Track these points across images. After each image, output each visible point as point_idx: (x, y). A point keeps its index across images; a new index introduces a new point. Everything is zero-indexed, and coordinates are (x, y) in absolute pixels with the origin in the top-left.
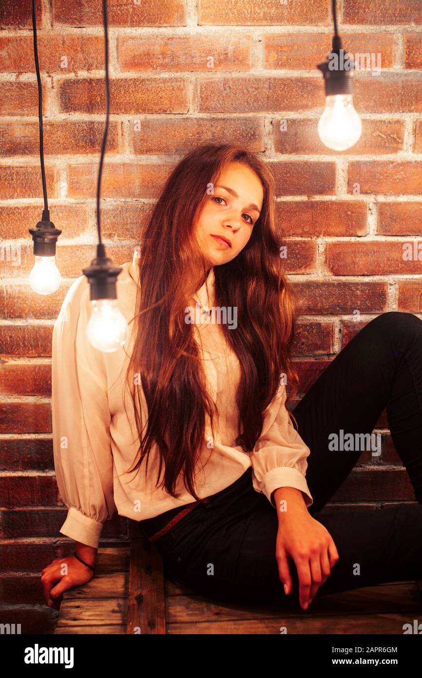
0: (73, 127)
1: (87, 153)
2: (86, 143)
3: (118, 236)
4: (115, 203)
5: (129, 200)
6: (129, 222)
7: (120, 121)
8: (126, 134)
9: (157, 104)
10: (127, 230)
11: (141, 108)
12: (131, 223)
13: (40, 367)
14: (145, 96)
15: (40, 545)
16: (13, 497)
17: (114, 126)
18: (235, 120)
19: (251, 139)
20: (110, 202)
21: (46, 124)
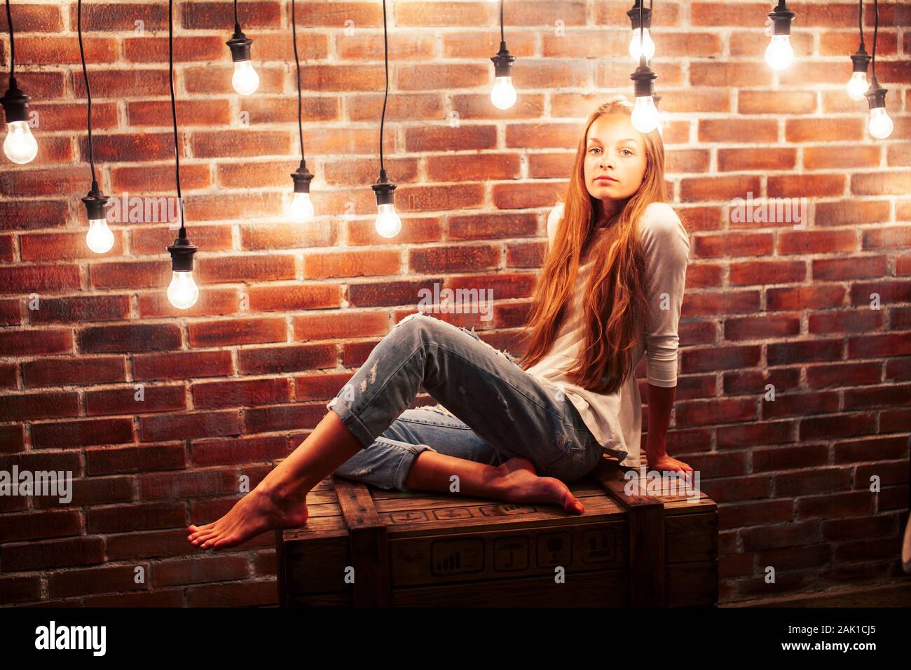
0: (306, 101)
1: (314, 121)
2: (314, 113)
3: (339, 183)
4: (335, 158)
5: (346, 156)
6: (347, 171)
7: (339, 96)
8: (344, 107)
9: (366, 84)
10: (346, 178)
11: (355, 87)
12: (349, 173)
13: (278, 288)
14: (358, 79)
15: (277, 437)
16: (255, 397)
17: (335, 100)
18: (423, 95)
19: (435, 109)
20: (332, 158)
21: (283, 100)
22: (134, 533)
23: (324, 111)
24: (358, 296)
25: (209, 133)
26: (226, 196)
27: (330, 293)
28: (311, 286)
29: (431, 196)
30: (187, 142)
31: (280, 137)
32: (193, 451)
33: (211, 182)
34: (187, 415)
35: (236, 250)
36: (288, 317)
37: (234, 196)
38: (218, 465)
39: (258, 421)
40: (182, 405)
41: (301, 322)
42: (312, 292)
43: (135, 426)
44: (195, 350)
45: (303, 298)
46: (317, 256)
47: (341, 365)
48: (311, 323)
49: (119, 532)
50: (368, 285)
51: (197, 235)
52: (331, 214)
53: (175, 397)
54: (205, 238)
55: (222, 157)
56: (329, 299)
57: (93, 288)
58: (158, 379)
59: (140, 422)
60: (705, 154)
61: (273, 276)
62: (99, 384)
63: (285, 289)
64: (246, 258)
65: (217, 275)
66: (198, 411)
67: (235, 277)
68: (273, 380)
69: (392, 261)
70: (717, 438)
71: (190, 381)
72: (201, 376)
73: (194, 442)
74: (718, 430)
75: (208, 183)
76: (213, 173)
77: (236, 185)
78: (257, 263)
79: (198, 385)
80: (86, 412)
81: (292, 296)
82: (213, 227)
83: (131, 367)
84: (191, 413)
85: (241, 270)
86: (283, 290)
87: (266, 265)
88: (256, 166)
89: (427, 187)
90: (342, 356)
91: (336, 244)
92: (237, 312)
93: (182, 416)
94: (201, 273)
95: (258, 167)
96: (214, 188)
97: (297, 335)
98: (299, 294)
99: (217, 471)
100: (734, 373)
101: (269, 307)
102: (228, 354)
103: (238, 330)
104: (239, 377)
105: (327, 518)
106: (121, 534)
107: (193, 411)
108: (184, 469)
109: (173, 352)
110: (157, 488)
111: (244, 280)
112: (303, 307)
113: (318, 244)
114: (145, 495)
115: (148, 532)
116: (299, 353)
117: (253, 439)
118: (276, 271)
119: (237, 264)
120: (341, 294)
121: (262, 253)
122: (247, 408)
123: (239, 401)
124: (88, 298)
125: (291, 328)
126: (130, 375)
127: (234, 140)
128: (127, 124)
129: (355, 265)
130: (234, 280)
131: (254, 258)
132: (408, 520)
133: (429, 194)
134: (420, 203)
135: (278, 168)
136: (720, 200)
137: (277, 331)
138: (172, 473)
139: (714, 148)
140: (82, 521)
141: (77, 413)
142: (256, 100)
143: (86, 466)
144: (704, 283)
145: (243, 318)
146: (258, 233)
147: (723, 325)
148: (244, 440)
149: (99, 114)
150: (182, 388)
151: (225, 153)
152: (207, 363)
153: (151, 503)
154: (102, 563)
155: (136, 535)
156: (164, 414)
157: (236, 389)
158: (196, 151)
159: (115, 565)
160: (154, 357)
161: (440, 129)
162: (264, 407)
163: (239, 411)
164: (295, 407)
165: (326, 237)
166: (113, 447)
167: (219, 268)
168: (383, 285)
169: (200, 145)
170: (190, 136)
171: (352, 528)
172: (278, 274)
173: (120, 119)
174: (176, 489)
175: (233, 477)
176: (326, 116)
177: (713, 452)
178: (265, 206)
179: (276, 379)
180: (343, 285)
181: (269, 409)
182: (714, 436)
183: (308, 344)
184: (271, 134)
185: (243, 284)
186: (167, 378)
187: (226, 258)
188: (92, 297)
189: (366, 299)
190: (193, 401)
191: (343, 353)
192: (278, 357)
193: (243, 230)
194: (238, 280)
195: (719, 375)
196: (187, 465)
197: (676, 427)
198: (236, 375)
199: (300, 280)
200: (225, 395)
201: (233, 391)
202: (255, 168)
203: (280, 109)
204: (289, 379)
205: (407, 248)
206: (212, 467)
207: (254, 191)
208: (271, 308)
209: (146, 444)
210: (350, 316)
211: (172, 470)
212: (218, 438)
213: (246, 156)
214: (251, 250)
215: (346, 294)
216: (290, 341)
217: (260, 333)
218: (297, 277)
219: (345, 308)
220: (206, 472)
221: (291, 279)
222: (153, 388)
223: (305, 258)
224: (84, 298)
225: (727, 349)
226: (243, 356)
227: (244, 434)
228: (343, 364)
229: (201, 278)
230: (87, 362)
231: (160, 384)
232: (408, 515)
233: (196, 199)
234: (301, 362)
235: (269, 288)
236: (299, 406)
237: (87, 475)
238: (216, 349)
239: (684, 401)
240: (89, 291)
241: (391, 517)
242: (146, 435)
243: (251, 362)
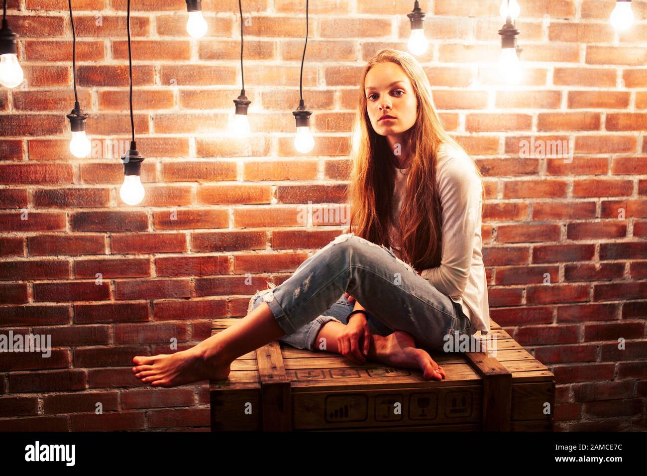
0: (248, 44)
1: (255, 60)
2: (255, 53)
3: (273, 108)
5: (279, 87)
6: (279, 99)
7: (275, 41)
8: (278, 49)
9: (296, 32)
10: (278, 104)
11: (288, 34)
12: (280, 101)
13: (223, 187)
14: (290, 27)
15: (219, 301)
16: (203, 269)
17: (271, 44)
18: (340, 42)
19: (349, 53)
20: (268, 88)
21: (232, 42)
22: (108, 368)
23: (261, 52)
24: (284, 195)
25: (174, 66)
26: (186, 115)
27: (263, 192)
28: (249, 186)
29: (344, 120)
30: (157, 73)
31: (228, 71)
32: (155, 309)
33: (174, 104)
34: (151, 281)
35: (191, 157)
36: (230, 209)
37: (192, 115)
38: (173, 320)
39: (204, 288)
40: (147, 273)
41: (240, 213)
42: (249, 191)
43: (112, 288)
44: (158, 232)
45: (242, 195)
46: (254, 163)
47: (269, 248)
48: (248, 214)
49: (97, 367)
50: (292, 187)
51: (162, 145)
52: (265, 131)
53: (142, 268)
54: (168, 147)
55: (183, 85)
56: (262, 197)
57: (82, 182)
58: (130, 253)
59: (115, 285)
60: (558, 95)
61: (220, 177)
62: (85, 255)
63: (229, 188)
64: (200, 163)
65: (177, 176)
66: (160, 279)
67: (191, 178)
68: (217, 257)
69: (312, 169)
70: (558, 315)
71: (154, 256)
72: (162, 252)
73: (155, 301)
74: (559, 308)
75: (172, 105)
76: (176, 97)
77: (193, 107)
78: (208, 168)
79: (160, 259)
80: (75, 276)
81: (234, 194)
82: (175, 139)
83: (110, 243)
84: (154, 280)
85: (195, 172)
86: (227, 189)
87: (214, 169)
88: (209, 93)
89: (340, 113)
90: (271, 241)
91: (269, 155)
92: (191, 204)
93: (147, 282)
94: (165, 173)
95: (211, 94)
96: (176, 109)
97: (237, 223)
98: (239, 192)
99: (173, 324)
100: (573, 265)
101: (216, 201)
102: (184, 236)
103: (191, 218)
104: (192, 254)
105: (246, 372)
106: (99, 368)
107: (155, 278)
108: (148, 322)
109: (141, 233)
110: (127, 335)
111: (198, 180)
112: (242, 202)
113: (255, 154)
114: (118, 339)
115: (119, 368)
116: (238, 237)
117: (201, 301)
118: (222, 174)
119: (192, 168)
120: (272, 193)
121: (211, 160)
122: (197, 277)
123: (191, 272)
124: (79, 190)
125: (232, 218)
126: (109, 249)
127: (193, 72)
128: (111, 57)
129: (283, 171)
130: (190, 180)
131: (206, 163)
132: (309, 377)
133: (342, 119)
134: (334, 125)
135: (226, 95)
136: (568, 131)
137: (220, 220)
138: (139, 324)
139: (565, 90)
140: (70, 358)
141: (68, 276)
142: (210, 42)
143: (74, 317)
144: (553, 195)
145: (196, 209)
146: (209, 144)
147: (566, 227)
148: (194, 302)
149: (91, 49)
150: (148, 261)
151: (186, 83)
152: (167, 242)
153: (122, 346)
154: (84, 389)
155: (110, 370)
156: (134, 280)
157: (189, 262)
158: (164, 79)
159: (94, 391)
160: (127, 236)
161: (352, 68)
162: (210, 277)
163: (190, 280)
164: (233, 278)
165: (262, 150)
166: (94, 303)
167: (179, 170)
168: (304, 187)
169: (166, 76)
170: (159, 69)
171: (263, 383)
172: (224, 176)
173: (107, 54)
174: (141, 336)
175: (184, 329)
176: (264, 56)
177: (554, 325)
178: (215, 124)
179: (220, 256)
180: (273, 186)
181: (214, 279)
182: (555, 312)
183: (245, 230)
184: (222, 68)
185: (196, 183)
186: (136, 253)
187: (184, 162)
188: (82, 189)
189: (291, 197)
190: (156, 271)
191: (271, 238)
192: (221, 240)
193: (198, 142)
194: (193, 180)
195: (562, 266)
196: (150, 319)
197: (526, 305)
198: (189, 252)
199: (240, 182)
200: (181, 267)
201: (186, 265)
202: (208, 95)
203: (229, 49)
204: (229, 257)
205: (324, 160)
206: (169, 321)
207: (206, 112)
208: (218, 202)
209: (119, 302)
210: (278, 210)
211: (139, 322)
212: (174, 299)
213: (202, 85)
214: (203, 157)
215: (275, 193)
216: (232, 228)
217: (208, 221)
218: (238, 178)
219: (275, 204)
220: (164, 325)
221: (233, 181)
222: (126, 260)
223: (245, 165)
224: (75, 189)
225: (569, 246)
226: (195, 238)
227: (194, 297)
228: (271, 246)
229: (165, 177)
230: (76, 238)
231: (131, 257)
232: (309, 373)
233: (162, 117)
234: (239, 244)
235: (217, 187)
236: (237, 278)
237: (74, 323)
238: (174, 232)
239: (533, 285)
240: (80, 184)
241: (296, 373)
242: (120, 295)
243: (201, 243)
